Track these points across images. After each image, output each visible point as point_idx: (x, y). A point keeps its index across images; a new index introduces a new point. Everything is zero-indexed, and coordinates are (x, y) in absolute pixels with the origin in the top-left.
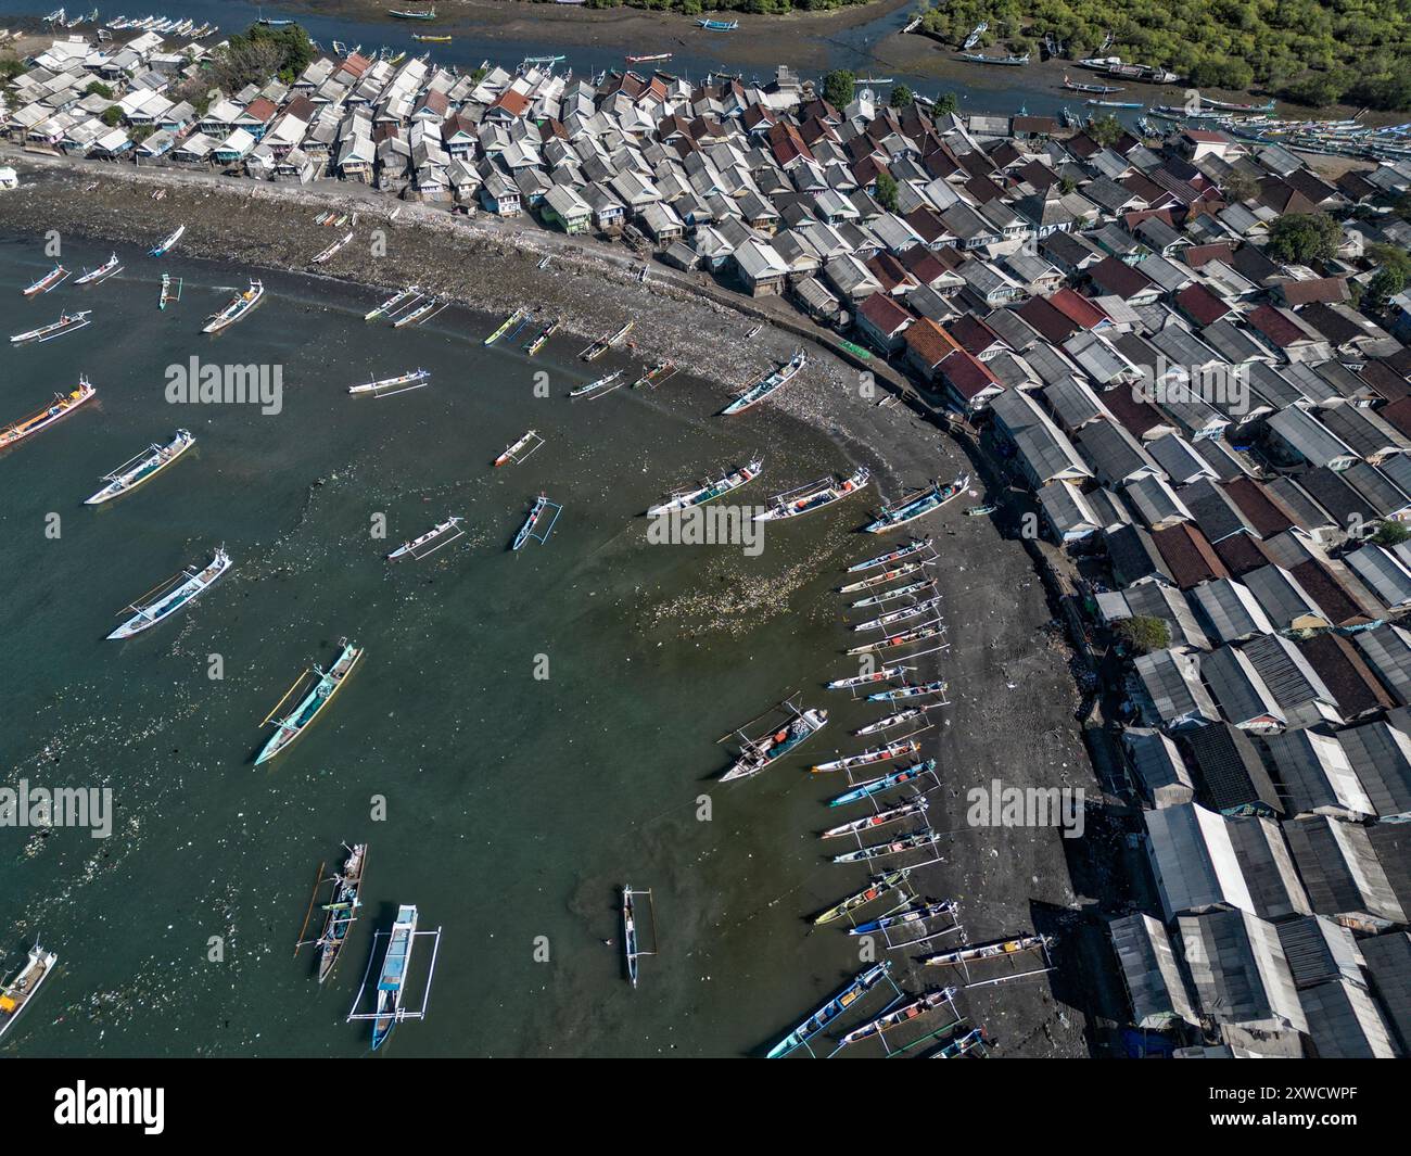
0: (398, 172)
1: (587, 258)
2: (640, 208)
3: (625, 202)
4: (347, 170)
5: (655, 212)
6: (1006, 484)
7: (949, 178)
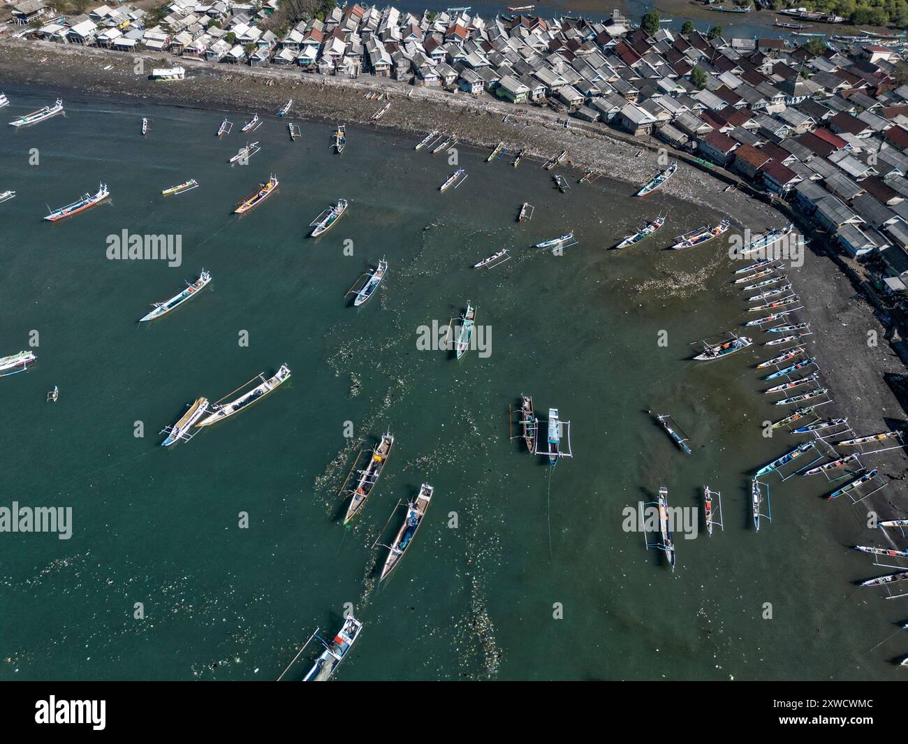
0: (405, 70)
1: (530, 116)
2: (555, 89)
3: (547, 85)
4: (377, 69)
5: (567, 90)
6: (813, 228)
7: (732, 71)
